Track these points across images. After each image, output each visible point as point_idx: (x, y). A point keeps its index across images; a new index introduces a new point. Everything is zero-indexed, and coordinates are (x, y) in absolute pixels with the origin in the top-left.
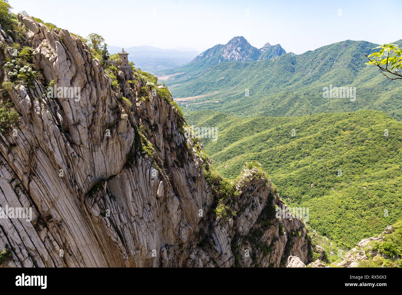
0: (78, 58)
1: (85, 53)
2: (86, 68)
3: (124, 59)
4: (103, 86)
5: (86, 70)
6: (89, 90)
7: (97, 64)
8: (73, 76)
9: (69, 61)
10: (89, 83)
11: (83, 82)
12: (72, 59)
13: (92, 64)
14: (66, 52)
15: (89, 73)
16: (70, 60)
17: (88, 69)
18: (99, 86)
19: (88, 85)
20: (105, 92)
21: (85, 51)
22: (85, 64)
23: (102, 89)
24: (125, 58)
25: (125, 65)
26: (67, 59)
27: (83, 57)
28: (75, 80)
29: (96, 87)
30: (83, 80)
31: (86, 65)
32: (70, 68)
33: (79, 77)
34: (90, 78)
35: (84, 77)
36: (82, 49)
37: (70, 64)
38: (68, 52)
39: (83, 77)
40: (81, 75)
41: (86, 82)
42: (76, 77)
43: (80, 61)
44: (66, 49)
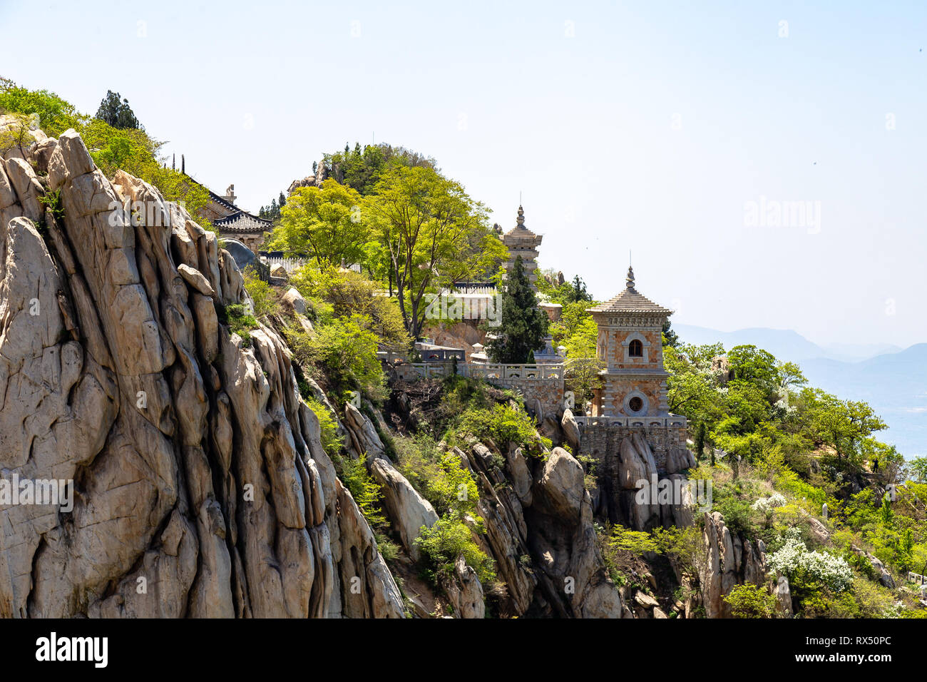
0: (123, 326)
1: (177, 292)
2: (173, 394)
3: (629, 360)
4: (289, 539)
5: (171, 413)
6: (179, 569)
7: (251, 369)
8: (85, 454)
9: (71, 347)
10: (192, 517)
11: (144, 504)
12: (93, 335)
13: (227, 368)
14: (65, 288)
15: (194, 436)
16: (83, 343)
17: (191, 407)
18: (258, 537)
19: (177, 530)
20: (290, 587)
21: (183, 278)
22: (167, 373)
23: (277, 564)
24: (636, 349)
25: (636, 404)
26: (64, 338)
27: (162, 322)
28: (94, 485)
29: (237, 548)
30: (147, 491)
31: (177, 376)
32: (70, 402)
33: (123, 459)
34: (201, 479)
35: (153, 468)
36: (167, 264)
37: (73, 373)
38: (78, 289)
39: (147, 464)
40: (138, 451)
41: (166, 502)
42: (103, 469)
43: (135, 351)
44: (70, 265)
